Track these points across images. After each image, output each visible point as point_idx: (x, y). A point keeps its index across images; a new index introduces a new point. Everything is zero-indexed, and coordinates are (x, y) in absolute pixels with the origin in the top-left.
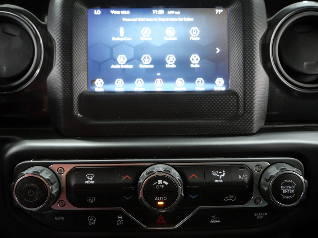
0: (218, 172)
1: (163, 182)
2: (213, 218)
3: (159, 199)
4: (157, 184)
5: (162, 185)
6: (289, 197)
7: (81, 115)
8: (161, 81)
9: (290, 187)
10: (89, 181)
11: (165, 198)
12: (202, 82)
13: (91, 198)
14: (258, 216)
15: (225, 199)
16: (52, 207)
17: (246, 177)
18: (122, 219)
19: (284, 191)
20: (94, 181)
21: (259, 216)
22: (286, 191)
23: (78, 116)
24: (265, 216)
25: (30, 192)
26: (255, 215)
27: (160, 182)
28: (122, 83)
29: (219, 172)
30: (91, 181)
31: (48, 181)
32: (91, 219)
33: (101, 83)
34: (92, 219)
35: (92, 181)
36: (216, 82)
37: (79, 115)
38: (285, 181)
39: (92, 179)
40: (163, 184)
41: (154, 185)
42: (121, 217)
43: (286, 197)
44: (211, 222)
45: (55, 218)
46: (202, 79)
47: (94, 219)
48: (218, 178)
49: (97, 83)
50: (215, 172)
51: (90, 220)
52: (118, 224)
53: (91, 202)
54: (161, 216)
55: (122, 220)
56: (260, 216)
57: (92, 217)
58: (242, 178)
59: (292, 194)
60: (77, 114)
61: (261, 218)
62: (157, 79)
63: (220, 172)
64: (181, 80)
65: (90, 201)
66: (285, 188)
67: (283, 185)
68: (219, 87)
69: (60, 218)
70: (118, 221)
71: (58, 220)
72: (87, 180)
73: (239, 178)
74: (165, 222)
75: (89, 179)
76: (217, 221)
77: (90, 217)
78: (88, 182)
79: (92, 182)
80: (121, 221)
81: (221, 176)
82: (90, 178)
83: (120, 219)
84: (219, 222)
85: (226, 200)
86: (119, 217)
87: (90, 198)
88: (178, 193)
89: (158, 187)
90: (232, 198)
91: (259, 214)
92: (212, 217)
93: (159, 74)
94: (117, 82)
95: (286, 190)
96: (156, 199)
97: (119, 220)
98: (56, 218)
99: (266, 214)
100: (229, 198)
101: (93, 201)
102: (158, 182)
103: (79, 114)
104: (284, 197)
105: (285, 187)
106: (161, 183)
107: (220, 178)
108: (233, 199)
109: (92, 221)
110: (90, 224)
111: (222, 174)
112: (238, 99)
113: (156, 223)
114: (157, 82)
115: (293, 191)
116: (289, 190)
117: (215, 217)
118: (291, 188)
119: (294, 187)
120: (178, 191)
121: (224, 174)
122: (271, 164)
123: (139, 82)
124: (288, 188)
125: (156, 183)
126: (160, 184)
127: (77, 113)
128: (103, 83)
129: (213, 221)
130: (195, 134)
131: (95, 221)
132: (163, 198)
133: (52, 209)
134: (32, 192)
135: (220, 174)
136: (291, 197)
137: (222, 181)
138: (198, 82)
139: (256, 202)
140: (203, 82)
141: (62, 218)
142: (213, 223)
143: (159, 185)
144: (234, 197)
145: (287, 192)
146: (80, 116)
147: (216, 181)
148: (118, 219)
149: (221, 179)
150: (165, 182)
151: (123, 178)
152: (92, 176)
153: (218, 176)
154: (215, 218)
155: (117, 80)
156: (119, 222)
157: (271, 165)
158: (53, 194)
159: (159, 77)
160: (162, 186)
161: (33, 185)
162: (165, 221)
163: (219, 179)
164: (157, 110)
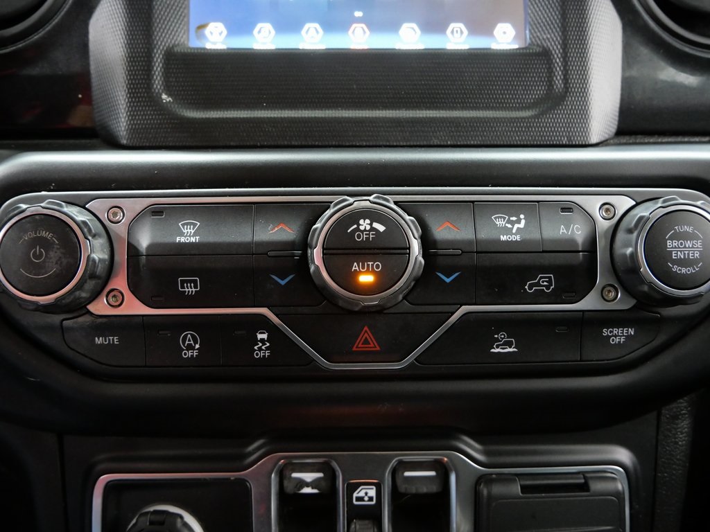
0: (509, 218)
1: (371, 224)
2: (497, 340)
3: (363, 268)
4: (358, 229)
5: (370, 231)
6: (689, 271)
7: (170, 99)
8: (364, 30)
9: (689, 244)
10: (185, 237)
11: (378, 265)
12: (462, 32)
13: (191, 281)
14: (613, 336)
15: (526, 287)
16: (91, 308)
17: (578, 230)
18: (267, 341)
19: (674, 255)
20: (197, 238)
21: (616, 336)
22: (679, 253)
23: (162, 100)
24: (628, 337)
25: (35, 252)
26: (606, 332)
27: (365, 224)
28: (270, 32)
29: (511, 219)
30: (190, 236)
31: (82, 225)
32: (187, 342)
33: (221, 34)
34: (189, 340)
35: (193, 236)
36: (495, 32)
37: (164, 96)
38: (676, 228)
39: (193, 232)
40: (372, 229)
41: (349, 231)
42: (265, 336)
43: (680, 270)
44: (493, 350)
45: (97, 339)
46: (461, 25)
47: (196, 342)
48: (509, 232)
49: (211, 33)
50: (501, 217)
51: (184, 344)
52: (257, 354)
53: (189, 291)
54: (366, 331)
55: (268, 344)
56: (618, 335)
57: (191, 334)
58: (568, 231)
59: (694, 262)
60: (161, 95)
61: (619, 342)
62: (354, 25)
63: (514, 219)
64: (413, 29)
65: (187, 290)
66: (675, 247)
67: (671, 238)
68: (503, 43)
69: (109, 340)
70: (256, 348)
71: (102, 345)
72: (182, 234)
73: (561, 231)
74: (378, 348)
75: (186, 231)
76: (510, 347)
77: (186, 335)
78: (183, 240)
79: (193, 240)
80: (263, 347)
81: (516, 226)
82: (189, 231)
83: (262, 341)
84: (515, 350)
85: (530, 288)
86: (260, 336)
87: (187, 282)
88: (409, 254)
89: (359, 237)
90: (545, 283)
91: (615, 331)
92: (496, 336)
93: (358, 14)
94: (259, 32)
95: (681, 251)
96: (355, 267)
97: (260, 344)
98: (99, 341)
99: (632, 332)
100: (538, 284)
101: (194, 290)
102: (359, 225)
103: (166, 94)
104: (675, 268)
105: (675, 243)
106: (368, 228)
107: (514, 231)
108: (548, 287)
109: (190, 347)
110: (185, 354)
111: (519, 221)
112: (550, 62)
113: (354, 349)
114: (355, 31)
115: (697, 255)
116: (686, 252)
117: (502, 336)
118: (693, 247)
119: (699, 244)
120: (409, 248)
121: (523, 222)
122: (638, 201)
123: (312, 31)
124: (685, 247)
125: (355, 226)
126: (365, 230)
127: (161, 91)
128: (225, 32)
129: (497, 347)
130: (449, 143)
131: (197, 346)
132: (373, 265)
133: (89, 312)
134: (40, 250)
135: (513, 223)
136: (694, 269)
137: (518, 238)
138: (452, 32)
139: (606, 298)
140: (466, 32)
141: (113, 339)
142: (499, 352)
143: (362, 232)
144: (550, 282)
145: (682, 257)
146: (168, 100)
147: (503, 238)
148: (256, 341)
149: (516, 234)
150: (376, 225)
151: (272, 230)
152: (195, 225)
153: (509, 226)
154: (503, 339)
155: (259, 25)
156: (260, 349)
157: (638, 204)
158: (94, 260)
159: (359, 20)
160: (369, 234)
161: (44, 234)
162: (376, 344)
163: (512, 234)
164: (355, 87)
